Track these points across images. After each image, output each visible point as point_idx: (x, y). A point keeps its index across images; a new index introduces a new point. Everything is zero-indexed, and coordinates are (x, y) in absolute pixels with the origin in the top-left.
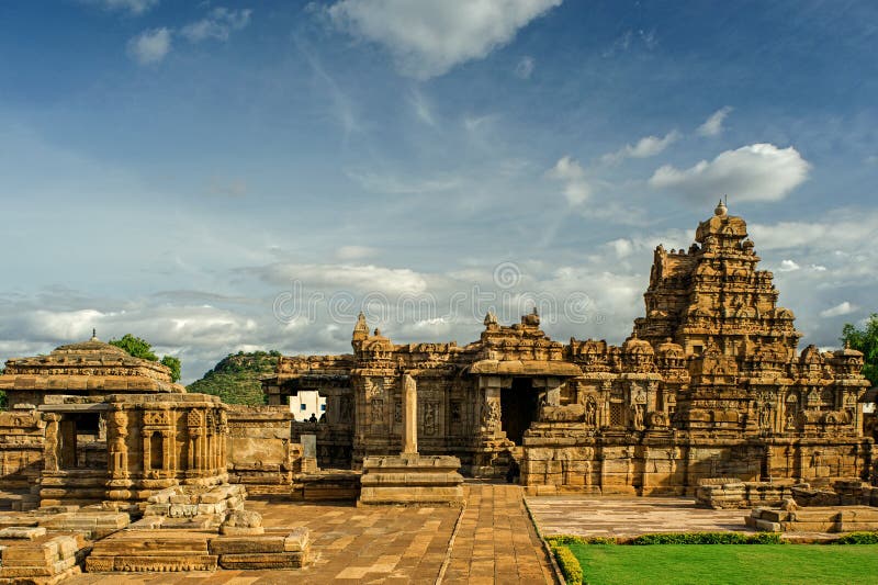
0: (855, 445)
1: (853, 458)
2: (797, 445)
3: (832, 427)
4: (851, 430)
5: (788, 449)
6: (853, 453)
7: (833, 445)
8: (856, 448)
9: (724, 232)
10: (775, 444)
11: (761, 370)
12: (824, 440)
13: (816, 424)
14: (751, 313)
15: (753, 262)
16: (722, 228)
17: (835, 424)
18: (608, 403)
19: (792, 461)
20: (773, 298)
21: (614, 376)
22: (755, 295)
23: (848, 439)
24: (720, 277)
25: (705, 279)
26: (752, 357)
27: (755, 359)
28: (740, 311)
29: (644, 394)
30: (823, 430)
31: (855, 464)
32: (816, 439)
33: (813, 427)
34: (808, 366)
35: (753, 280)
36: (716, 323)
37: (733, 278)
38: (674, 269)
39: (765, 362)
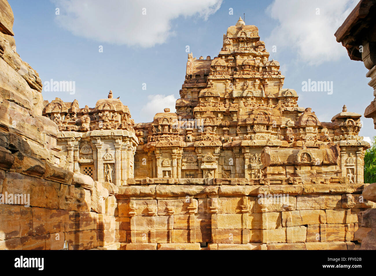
0: (344, 194)
1: (343, 213)
2: (254, 196)
3: (308, 168)
4: (337, 173)
5: (241, 202)
6: (342, 205)
7: (309, 195)
8: (345, 200)
9: (239, 35)
10: (222, 195)
11: (255, 133)
12: (296, 188)
13: (283, 165)
14: (257, 93)
15: (262, 57)
16: (237, 33)
17: (311, 165)
18: (77, 164)
19: (249, 220)
20: (279, 81)
21: (81, 134)
22: (262, 80)
23: (333, 187)
24: (232, 68)
25: (218, 69)
26: (245, 121)
27: (248, 122)
28: (246, 92)
29: (112, 152)
30: (295, 174)
31: (345, 223)
32: (284, 187)
33: (281, 169)
34: (304, 128)
35: (261, 69)
36: (225, 103)
37: (242, 67)
38: (197, 68)
39: (258, 124)
